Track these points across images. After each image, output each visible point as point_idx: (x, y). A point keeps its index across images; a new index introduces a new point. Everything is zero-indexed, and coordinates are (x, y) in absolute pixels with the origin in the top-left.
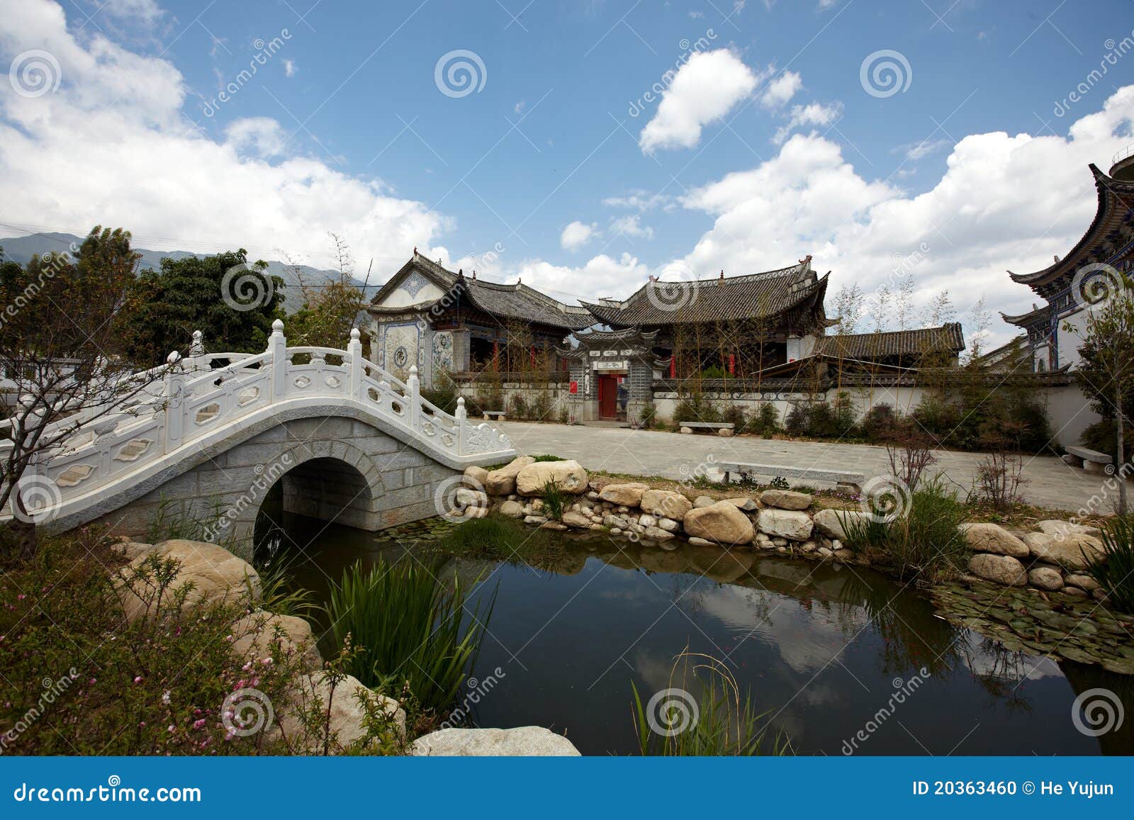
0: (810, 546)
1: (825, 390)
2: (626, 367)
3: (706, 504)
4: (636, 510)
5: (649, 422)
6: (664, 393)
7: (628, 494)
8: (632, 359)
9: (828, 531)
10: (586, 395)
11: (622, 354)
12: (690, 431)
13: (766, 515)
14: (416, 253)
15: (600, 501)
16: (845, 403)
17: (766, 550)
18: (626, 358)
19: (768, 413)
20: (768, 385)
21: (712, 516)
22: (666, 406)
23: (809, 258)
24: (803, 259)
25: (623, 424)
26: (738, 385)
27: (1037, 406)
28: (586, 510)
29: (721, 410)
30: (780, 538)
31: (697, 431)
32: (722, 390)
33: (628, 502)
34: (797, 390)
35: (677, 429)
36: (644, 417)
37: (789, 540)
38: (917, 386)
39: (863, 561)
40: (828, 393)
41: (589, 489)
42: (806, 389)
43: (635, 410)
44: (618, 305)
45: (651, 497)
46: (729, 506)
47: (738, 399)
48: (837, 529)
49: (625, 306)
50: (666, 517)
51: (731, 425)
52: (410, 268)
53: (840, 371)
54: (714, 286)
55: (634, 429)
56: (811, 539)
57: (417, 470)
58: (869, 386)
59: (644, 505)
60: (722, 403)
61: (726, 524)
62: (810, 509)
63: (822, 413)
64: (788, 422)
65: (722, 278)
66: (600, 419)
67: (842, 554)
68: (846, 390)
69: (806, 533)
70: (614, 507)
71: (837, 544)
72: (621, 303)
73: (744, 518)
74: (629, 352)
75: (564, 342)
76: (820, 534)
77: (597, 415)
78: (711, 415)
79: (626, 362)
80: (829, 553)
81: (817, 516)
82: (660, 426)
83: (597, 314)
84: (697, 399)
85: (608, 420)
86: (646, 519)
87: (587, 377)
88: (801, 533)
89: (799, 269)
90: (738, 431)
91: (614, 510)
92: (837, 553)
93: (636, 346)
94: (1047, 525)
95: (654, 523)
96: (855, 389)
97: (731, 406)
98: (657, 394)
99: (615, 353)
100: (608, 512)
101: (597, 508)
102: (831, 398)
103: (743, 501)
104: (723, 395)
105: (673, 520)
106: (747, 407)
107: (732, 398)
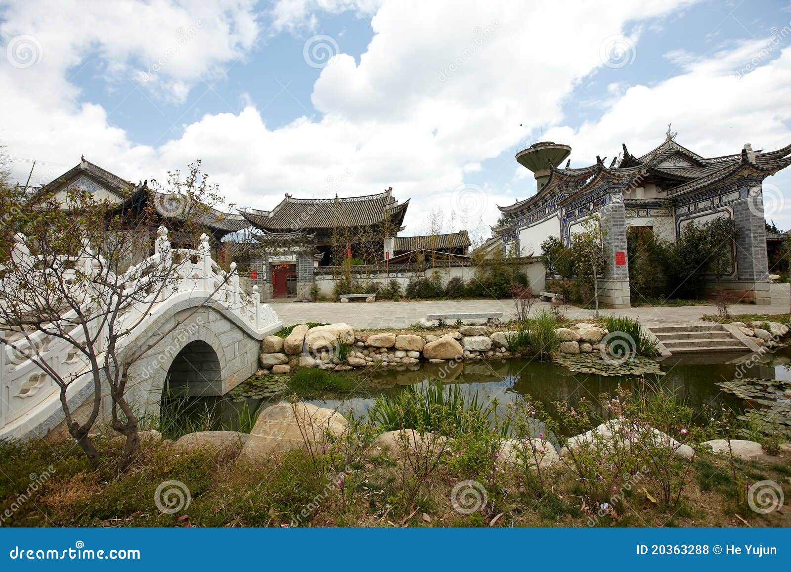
0: (491, 353)
1: (424, 270)
2: (295, 259)
3: (433, 340)
4: (392, 349)
5: (316, 296)
6: (322, 276)
7: (387, 339)
8: (300, 254)
9: (499, 343)
10: (264, 280)
11: (292, 249)
12: (347, 300)
13: (466, 340)
14: (83, 160)
15: (366, 347)
16: (438, 278)
17: (471, 359)
18: (295, 252)
19: (394, 284)
20: (392, 268)
21: (442, 345)
22: (327, 285)
23: (391, 189)
24: (387, 189)
25: (295, 300)
26: (373, 269)
27: (524, 274)
28: (359, 354)
29: (364, 286)
30: (476, 351)
31: (351, 300)
32: (364, 272)
33: (388, 345)
34: (409, 271)
35: (338, 300)
36: (312, 293)
37: (481, 352)
38: (472, 265)
39: (518, 355)
40: (426, 272)
41: (356, 340)
42: (415, 270)
43: (303, 288)
44: (266, 214)
45: (402, 340)
46: (449, 337)
47: (373, 278)
48: (504, 342)
49: (271, 215)
50: (413, 350)
51: (374, 295)
52: (76, 173)
53: (434, 259)
54: (331, 203)
55: (305, 302)
56: (491, 349)
57: (240, 343)
58: (448, 267)
59: (398, 345)
60: (364, 281)
61: (450, 348)
62: (487, 334)
63: (426, 284)
64: (406, 290)
65: (337, 198)
66: (274, 297)
67: (507, 354)
68: (437, 269)
69: (489, 347)
70: (378, 349)
71: (503, 349)
72: (269, 212)
73: (457, 344)
74: (297, 249)
75: (222, 241)
76: (496, 346)
77: (272, 295)
78: (358, 289)
79: (294, 256)
80: (501, 354)
81: (491, 336)
82: (323, 299)
83: (251, 220)
84: (347, 279)
85: (281, 298)
86: (400, 354)
87: (264, 267)
88: (487, 347)
89: (385, 195)
90: (377, 299)
91: (378, 351)
92: (504, 354)
93: (302, 244)
94: (580, 325)
95: (405, 355)
96: (442, 269)
97: (371, 283)
98: (317, 278)
99: (286, 249)
100: (374, 353)
101: (366, 352)
102: (429, 274)
103: (457, 334)
104: (364, 276)
105: (417, 351)
106: (381, 283)
107: (369, 278)
